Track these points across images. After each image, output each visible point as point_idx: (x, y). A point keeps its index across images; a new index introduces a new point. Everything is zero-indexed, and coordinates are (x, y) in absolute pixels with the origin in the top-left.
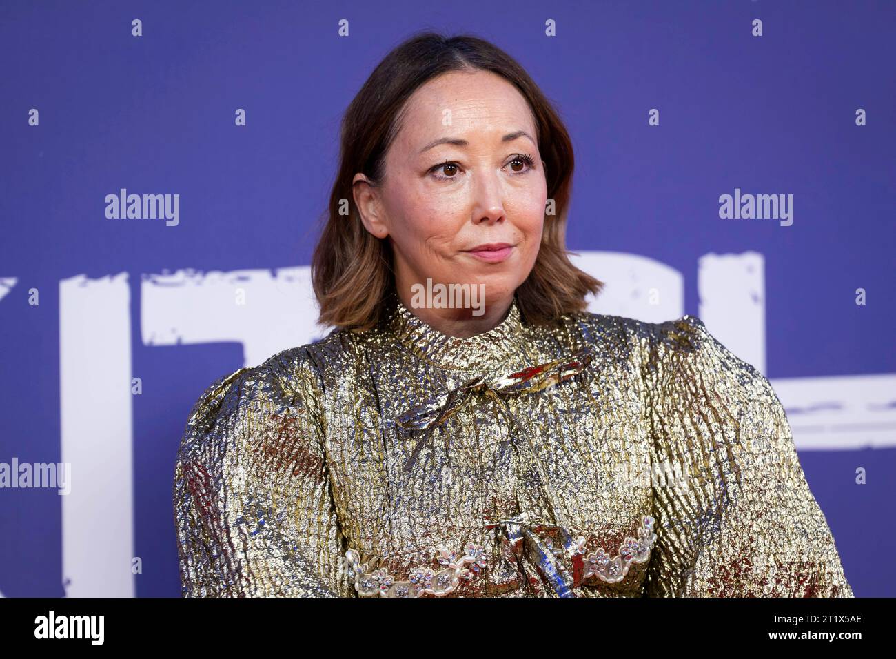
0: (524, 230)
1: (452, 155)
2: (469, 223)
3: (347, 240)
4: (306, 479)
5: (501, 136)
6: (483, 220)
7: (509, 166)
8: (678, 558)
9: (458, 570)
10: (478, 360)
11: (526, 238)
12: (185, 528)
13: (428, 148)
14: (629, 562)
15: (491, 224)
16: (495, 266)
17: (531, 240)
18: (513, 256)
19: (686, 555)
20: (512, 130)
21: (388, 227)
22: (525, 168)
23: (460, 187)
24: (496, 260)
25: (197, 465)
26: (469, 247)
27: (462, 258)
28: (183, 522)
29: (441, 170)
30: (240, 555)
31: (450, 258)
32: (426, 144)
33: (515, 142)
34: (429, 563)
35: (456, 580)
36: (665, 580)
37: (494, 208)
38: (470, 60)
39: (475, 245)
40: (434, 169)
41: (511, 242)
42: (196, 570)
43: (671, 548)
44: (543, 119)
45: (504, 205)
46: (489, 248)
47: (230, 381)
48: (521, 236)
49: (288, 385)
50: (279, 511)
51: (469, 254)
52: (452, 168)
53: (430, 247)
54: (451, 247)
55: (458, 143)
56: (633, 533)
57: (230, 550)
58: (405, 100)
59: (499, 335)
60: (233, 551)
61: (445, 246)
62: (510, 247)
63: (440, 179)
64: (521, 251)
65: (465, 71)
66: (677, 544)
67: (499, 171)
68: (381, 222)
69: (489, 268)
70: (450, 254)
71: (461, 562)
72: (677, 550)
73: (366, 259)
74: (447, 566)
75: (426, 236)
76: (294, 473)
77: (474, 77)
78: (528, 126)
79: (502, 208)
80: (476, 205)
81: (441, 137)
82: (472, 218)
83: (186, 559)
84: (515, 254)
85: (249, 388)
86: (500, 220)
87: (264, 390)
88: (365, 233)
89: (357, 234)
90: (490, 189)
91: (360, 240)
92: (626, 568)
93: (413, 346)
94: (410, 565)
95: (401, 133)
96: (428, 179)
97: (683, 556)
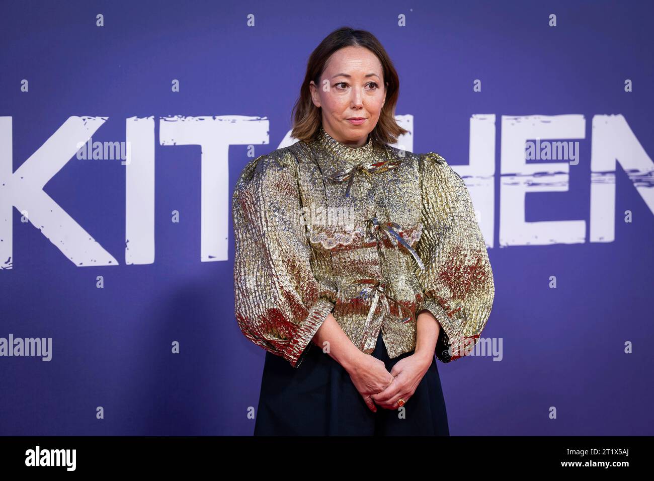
0: (371, 113)
1: (345, 80)
2: (349, 108)
3: (306, 105)
4: (291, 197)
5: (365, 75)
6: (354, 107)
7: (368, 86)
8: (428, 241)
9: (353, 236)
10: (359, 157)
11: (371, 116)
12: (237, 218)
13: (335, 77)
14: (414, 240)
15: (357, 110)
16: (358, 126)
17: (374, 117)
18: (365, 123)
19: (432, 241)
20: (370, 72)
21: (321, 104)
22: (374, 87)
23: (347, 93)
24: (358, 124)
25: (247, 192)
26: (348, 118)
27: (345, 122)
28: (236, 215)
29: (340, 85)
30: (265, 229)
31: (340, 122)
32: (335, 75)
33: (370, 78)
34: (342, 232)
35: (352, 240)
36: (421, 250)
37: (358, 103)
38: (358, 42)
39: (350, 117)
40: (337, 84)
41: (365, 117)
42: (242, 235)
43: (425, 238)
44: (387, 68)
45: (363, 103)
46: (355, 119)
47: (257, 160)
48: (370, 115)
49: (281, 161)
50: (282, 209)
51: (348, 121)
52: (345, 85)
53: (333, 115)
54: (341, 117)
55: (347, 76)
56: (416, 229)
57: (261, 226)
58: (329, 56)
59: (366, 149)
60: (262, 226)
61: (338, 116)
62: (364, 119)
63: (339, 89)
64: (370, 121)
65: (354, 47)
66: (428, 236)
67: (363, 88)
68: (319, 101)
69: (355, 127)
70: (340, 120)
71: (354, 233)
72: (428, 238)
73: (312, 114)
74: (349, 234)
75: (332, 112)
76: (287, 194)
77: (358, 50)
78: (377, 71)
79: (361, 103)
80: (352, 102)
81: (341, 72)
82: (350, 105)
83: (238, 230)
84: (367, 122)
85: (267, 162)
86: (361, 108)
87: (272, 162)
88: (313, 105)
89: (310, 104)
90: (358, 96)
91: (311, 107)
92: (413, 243)
93: (332, 150)
94: (334, 232)
95: (327, 69)
96: (334, 88)
97: (430, 241)
